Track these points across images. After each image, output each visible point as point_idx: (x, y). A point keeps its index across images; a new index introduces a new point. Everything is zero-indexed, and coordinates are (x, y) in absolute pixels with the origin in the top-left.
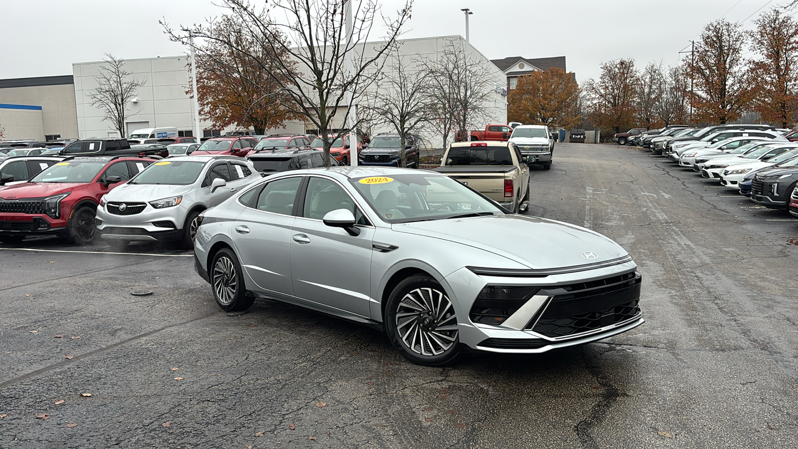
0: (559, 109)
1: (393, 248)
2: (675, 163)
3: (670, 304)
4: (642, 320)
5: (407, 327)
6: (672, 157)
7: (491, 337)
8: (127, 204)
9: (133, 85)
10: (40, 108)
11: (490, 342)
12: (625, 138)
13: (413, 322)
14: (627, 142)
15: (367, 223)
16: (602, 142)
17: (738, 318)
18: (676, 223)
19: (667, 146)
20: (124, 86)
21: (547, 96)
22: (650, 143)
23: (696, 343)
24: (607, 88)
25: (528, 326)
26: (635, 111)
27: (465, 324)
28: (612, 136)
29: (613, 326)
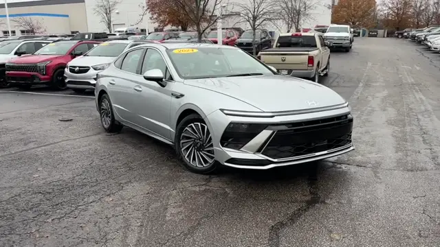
0: (363, 17)
1: (182, 96)
2: (429, 48)
3: (390, 137)
4: (352, 148)
5: (188, 149)
6: (427, 45)
7: (233, 157)
8: (79, 67)
9: (115, 3)
10: (67, 16)
11: (232, 160)
12: (402, 34)
13: (191, 146)
14: (403, 37)
15: (171, 79)
16: (388, 36)
17: (433, 147)
18: (418, 85)
19: (425, 38)
20: (111, 3)
21: (356, 9)
22: (415, 37)
23: (395, 164)
24: (393, 3)
25: (259, 151)
26: (409, 18)
27: (218, 147)
28: (394, 33)
29: (326, 152)
